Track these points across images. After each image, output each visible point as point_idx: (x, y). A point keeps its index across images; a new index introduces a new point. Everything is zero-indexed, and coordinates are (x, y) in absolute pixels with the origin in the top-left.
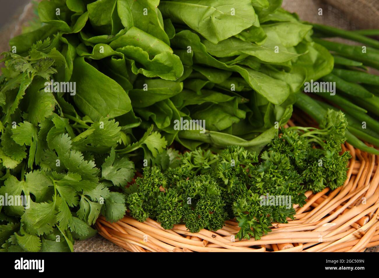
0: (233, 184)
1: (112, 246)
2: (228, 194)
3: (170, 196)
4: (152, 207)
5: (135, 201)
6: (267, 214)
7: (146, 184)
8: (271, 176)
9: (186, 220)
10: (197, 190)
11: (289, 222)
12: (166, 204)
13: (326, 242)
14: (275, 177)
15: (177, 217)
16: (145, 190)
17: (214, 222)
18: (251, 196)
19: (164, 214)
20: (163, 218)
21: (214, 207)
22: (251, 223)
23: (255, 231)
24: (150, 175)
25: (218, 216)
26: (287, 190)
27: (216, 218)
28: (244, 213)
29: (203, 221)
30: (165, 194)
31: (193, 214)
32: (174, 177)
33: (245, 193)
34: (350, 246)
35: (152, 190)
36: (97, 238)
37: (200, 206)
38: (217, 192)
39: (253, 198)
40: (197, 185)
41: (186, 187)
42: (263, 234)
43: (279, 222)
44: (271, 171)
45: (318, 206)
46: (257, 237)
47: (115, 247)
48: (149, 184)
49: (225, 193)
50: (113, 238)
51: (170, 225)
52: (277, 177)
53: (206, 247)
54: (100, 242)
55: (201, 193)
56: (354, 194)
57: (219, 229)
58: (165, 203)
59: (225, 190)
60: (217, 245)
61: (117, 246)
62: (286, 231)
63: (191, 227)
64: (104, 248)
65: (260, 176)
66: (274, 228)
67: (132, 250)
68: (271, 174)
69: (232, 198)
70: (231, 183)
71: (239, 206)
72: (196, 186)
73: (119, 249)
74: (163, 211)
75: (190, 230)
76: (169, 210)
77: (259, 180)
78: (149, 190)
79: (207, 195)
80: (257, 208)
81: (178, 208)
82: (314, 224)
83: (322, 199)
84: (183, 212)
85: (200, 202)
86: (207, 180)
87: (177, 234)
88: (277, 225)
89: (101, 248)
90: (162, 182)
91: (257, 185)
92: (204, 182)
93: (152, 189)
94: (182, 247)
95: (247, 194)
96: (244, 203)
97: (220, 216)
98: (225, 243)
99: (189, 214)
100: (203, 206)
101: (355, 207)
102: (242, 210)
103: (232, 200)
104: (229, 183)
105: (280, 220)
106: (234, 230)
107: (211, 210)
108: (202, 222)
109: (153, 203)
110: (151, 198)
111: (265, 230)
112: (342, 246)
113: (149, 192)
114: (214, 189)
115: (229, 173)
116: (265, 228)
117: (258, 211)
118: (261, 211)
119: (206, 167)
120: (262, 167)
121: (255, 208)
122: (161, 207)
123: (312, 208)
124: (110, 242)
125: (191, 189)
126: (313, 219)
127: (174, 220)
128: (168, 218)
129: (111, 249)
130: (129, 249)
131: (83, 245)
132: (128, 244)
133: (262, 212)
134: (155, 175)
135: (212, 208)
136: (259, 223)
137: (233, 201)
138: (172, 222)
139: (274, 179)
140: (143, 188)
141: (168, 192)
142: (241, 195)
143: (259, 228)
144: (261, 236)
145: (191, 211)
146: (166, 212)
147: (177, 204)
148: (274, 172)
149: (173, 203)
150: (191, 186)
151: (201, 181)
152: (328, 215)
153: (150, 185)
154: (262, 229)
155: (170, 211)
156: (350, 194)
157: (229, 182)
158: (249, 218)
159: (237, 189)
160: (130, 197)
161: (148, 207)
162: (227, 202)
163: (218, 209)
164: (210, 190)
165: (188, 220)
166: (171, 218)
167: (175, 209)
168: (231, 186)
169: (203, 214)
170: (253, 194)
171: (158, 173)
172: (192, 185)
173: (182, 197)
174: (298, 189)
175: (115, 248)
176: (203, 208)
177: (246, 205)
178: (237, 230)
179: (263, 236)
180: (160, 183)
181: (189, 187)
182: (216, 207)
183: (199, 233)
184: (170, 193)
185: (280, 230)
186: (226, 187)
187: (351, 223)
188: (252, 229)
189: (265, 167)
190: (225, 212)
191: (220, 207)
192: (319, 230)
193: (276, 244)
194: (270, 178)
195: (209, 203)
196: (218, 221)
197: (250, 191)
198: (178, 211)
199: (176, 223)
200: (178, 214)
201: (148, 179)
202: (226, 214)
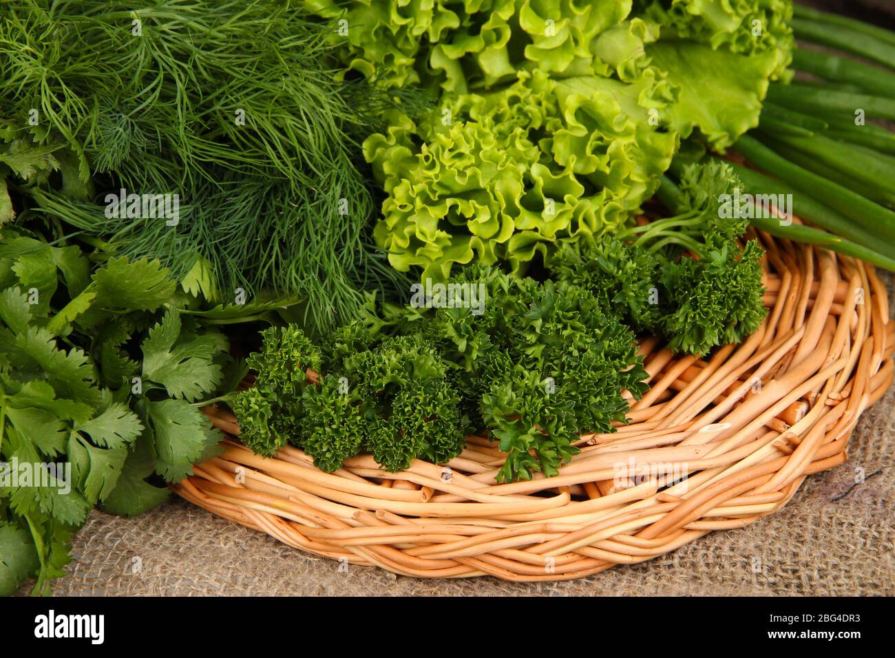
0: (479, 350)
1: (209, 518)
2: (465, 375)
3: (331, 392)
4: (292, 419)
5: (257, 407)
6: (564, 413)
7: (273, 365)
8: (560, 326)
9: (372, 445)
10: (389, 371)
11: (619, 430)
12: (323, 413)
13: (711, 469)
14: (569, 328)
15: (349, 441)
16: (272, 381)
17: (439, 442)
18: (523, 377)
19: (320, 435)
20: (317, 446)
21: (435, 406)
22: (528, 439)
23: (540, 458)
24: (279, 346)
25: (448, 427)
26: (601, 358)
27: (443, 432)
28: (509, 418)
29: (413, 440)
30: (319, 389)
31: (386, 429)
32: (336, 348)
33: (508, 370)
34: (767, 474)
35: (289, 379)
36: (172, 504)
37: (401, 406)
38: (438, 370)
39: (527, 382)
40: (389, 360)
41: (364, 368)
42: (560, 461)
43: (596, 430)
44: (557, 314)
45: (686, 386)
46: (549, 471)
47: (217, 521)
48: (280, 365)
49: (458, 374)
50: (208, 501)
51: (336, 461)
52: (573, 328)
53: (428, 502)
54: (179, 512)
55: (399, 377)
56: (770, 351)
57: (452, 457)
58: (319, 409)
59: (457, 367)
60: (455, 495)
61: (222, 518)
62: (615, 450)
63: (387, 460)
64: (192, 525)
65: (532, 329)
66: (585, 445)
67: (256, 525)
68: (559, 321)
69: (476, 386)
70: (473, 348)
71: (497, 403)
72: (387, 362)
73: (227, 524)
74: (317, 428)
75: (387, 466)
76: (330, 426)
77: (531, 338)
78: (280, 378)
79: (415, 381)
80: (539, 403)
81: (352, 419)
82: (680, 429)
83: (696, 369)
84: (365, 427)
85: (399, 399)
86: (412, 345)
87: (361, 479)
88: (593, 438)
89: (183, 528)
90: (309, 358)
91: (529, 351)
92: (404, 351)
93: (289, 375)
94: (373, 507)
95: (512, 374)
96: (508, 394)
97: (452, 426)
98: (474, 491)
99: (376, 430)
100: (408, 406)
101: (773, 381)
102: (503, 411)
103: (479, 390)
104: (469, 349)
105: (594, 426)
106: (494, 459)
107: (428, 413)
108: (410, 441)
109: (293, 410)
110: (287, 398)
111: (563, 452)
112: (750, 474)
113: (282, 383)
114: (430, 363)
115: (468, 326)
116: (564, 447)
117: (542, 410)
118: (548, 409)
119: (411, 318)
120: (536, 309)
121: (535, 403)
122: (310, 420)
123: (672, 392)
124: (205, 510)
125: (375, 369)
126: (678, 416)
127: (345, 449)
128: (329, 443)
129: (208, 527)
130: (249, 523)
131: (141, 522)
132: (245, 511)
133: (551, 412)
134: (291, 341)
135: (429, 409)
136: (549, 439)
137: (481, 393)
138: (339, 453)
139: (566, 333)
140: (268, 377)
141: (326, 383)
142: (499, 377)
143: (550, 449)
144: (559, 467)
145: (381, 423)
146: (325, 431)
147: (348, 410)
148: (564, 317)
149: (340, 408)
150: (374, 364)
151: (398, 350)
152: (711, 406)
153: (282, 367)
154: (558, 451)
155: (334, 427)
156: (760, 354)
157: (468, 345)
158: (521, 428)
159: (488, 363)
160: (242, 400)
161: (283, 421)
162: (465, 395)
163: (443, 411)
164: (421, 367)
165: (377, 444)
166: (337, 444)
167: (344, 422)
168: (474, 355)
169: (409, 423)
170: (526, 373)
171: (298, 337)
172: (376, 362)
173: (359, 393)
174: (627, 354)
175: (217, 524)
176: (408, 411)
177: (512, 398)
178: (500, 458)
179: (563, 465)
180: (306, 359)
181: (370, 366)
182: (438, 405)
183: (409, 470)
184: (330, 384)
185: (601, 449)
186: (461, 359)
187: (766, 419)
188: (532, 453)
189: (544, 308)
190: (463, 415)
191: (449, 406)
192: (691, 441)
193: (595, 483)
194: (558, 331)
195: (421, 398)
196: (449, 438)
197: (519, 367)
198: (351, 427)
199: (350, 454)
200: (353, 434)
201: (275, 354)
202: (465, 421)
